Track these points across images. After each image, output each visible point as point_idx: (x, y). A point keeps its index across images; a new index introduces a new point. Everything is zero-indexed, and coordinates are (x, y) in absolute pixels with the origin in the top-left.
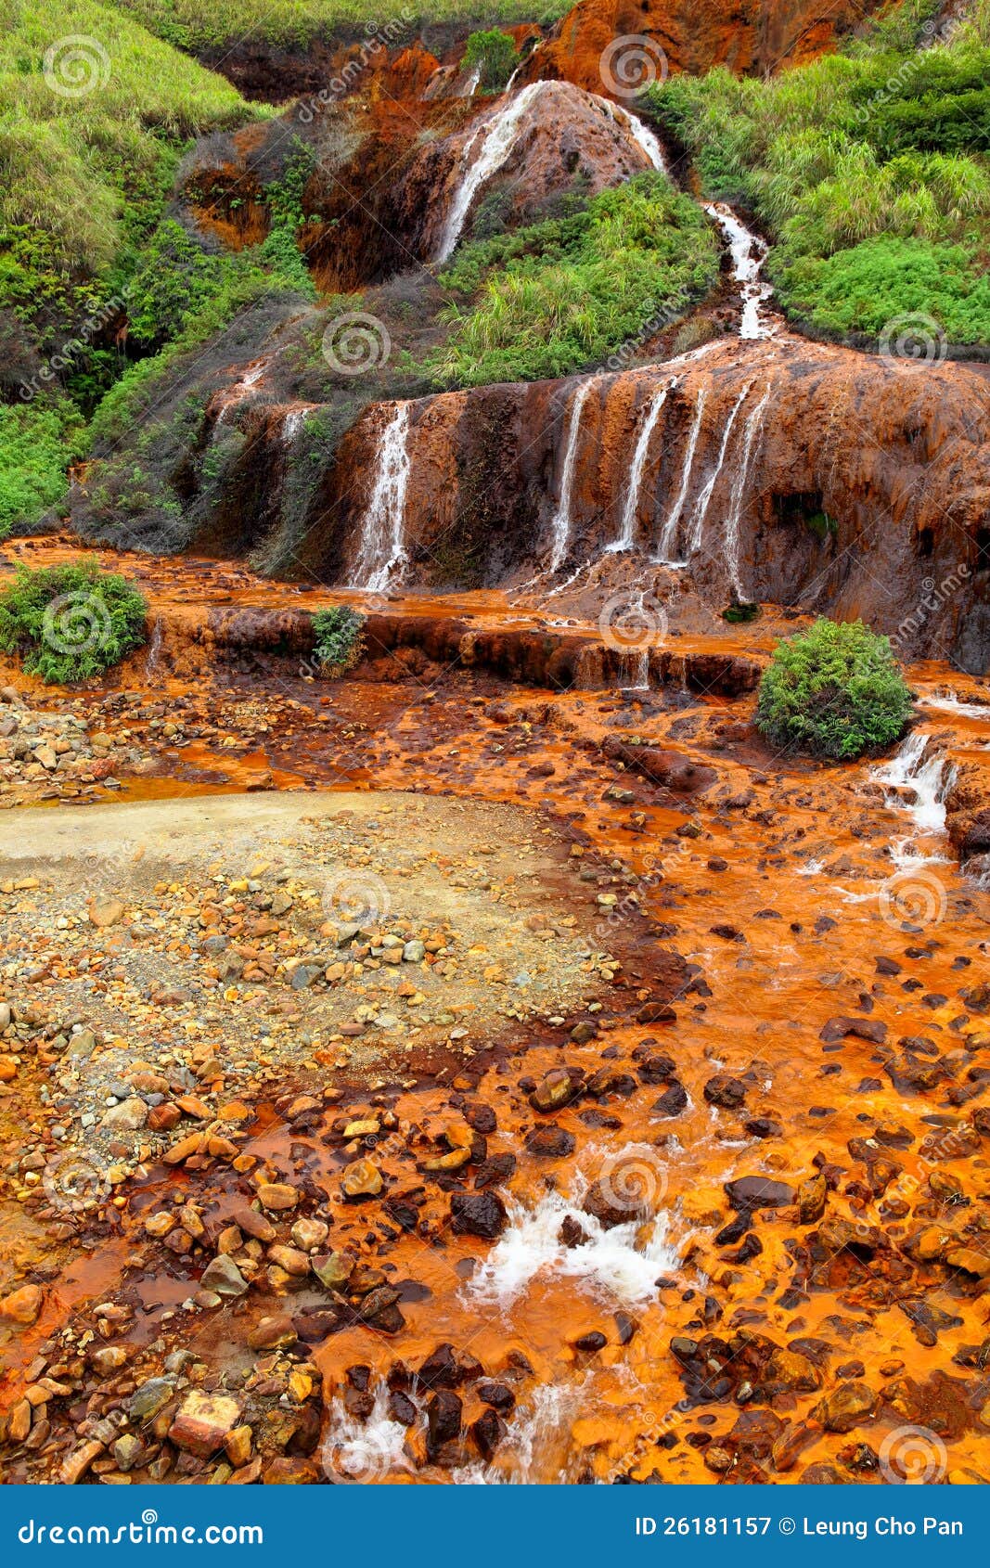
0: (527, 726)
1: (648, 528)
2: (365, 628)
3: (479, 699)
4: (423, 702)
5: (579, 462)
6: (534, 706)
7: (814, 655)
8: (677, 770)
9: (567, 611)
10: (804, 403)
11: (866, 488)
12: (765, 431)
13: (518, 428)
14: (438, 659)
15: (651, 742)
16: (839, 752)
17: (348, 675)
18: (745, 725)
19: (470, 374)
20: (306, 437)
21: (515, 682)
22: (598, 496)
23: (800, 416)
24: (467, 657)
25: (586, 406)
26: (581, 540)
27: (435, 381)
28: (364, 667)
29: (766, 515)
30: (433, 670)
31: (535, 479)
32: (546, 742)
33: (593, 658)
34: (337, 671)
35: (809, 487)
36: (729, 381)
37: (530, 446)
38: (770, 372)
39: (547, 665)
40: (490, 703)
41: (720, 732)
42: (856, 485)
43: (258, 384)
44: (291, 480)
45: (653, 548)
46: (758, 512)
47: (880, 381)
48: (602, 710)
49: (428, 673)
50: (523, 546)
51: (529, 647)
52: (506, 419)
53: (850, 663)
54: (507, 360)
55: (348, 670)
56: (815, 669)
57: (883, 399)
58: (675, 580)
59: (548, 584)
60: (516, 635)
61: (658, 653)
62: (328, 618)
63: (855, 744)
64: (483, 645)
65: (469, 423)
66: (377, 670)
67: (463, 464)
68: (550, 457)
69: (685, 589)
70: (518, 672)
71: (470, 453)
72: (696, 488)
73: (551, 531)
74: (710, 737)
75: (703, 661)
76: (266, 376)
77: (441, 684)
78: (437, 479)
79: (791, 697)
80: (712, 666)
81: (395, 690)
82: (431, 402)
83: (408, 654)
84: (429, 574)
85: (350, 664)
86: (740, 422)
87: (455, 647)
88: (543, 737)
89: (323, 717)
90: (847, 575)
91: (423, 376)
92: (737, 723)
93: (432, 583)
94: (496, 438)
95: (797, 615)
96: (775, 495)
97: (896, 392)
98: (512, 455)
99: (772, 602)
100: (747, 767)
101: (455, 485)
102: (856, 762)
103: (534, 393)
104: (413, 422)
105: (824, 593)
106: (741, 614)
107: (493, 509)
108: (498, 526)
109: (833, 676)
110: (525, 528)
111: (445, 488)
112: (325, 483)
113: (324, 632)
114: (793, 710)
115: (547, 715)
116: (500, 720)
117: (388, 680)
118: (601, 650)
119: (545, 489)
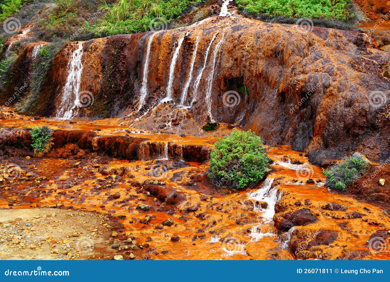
0: (114, 176)
1: (177, 93)
2: (53, 136)
3: (97, 165)
4: (75, 167)
5: (150, 66)
6: (119, 168)
7: (231, 145)
8: (170, 195)
9: (141, 127)
10: (236, 41)
11: (260, 76)
12: (220, 53)
13: (126, 52)
14: (83, 148)
15: (162, 183)
16: (238, 186)
17: (46, 156)
18: (202, 175)
19: (111, 31)
20: (41, 56)
21: (115, 157)
22: (158, 79)
23: (235, 47)
24: (95, 147)
25: (153, 44)
26: (151, 97)
27: (96, 33)
28: (52, 152)
29: (222, 86)
30: (81, 152)
31: (133, 73)
32: (121, 183)
33: (145, 147)
34: (41, 154)
35: (238, 75)
36: (209, 33)
37: (131, 60)
38: (224, 29)
39: (127, 150)
40: (101, 166)
41: (192, 178)
42: (256, 74)
43: (28, 34)
44: (33, 74)
45: (178, 101)
46: (219, 86)
47: (266, 33)
48: (146, 169)
49: (79, 154)
50: (128, 100)
51: (119, 143)
52: (122, 49)
53: (244, 148)
54: (126, 25)
55: (46, 153)
56: (230, 151)
57: (267, 40)
58: (184, 113)
59: (136, 116)
60: (115, 138)
61: (172, 144)
62: (37, 131)
63: (244, 183)
64: (101, 142)
65: (106, 51)
66: (58, 153)
67: (104, 67)
68: (139, 64)
69: (188, 117)
70: (116, 153)
71: (107, 62)
72: (195, 76)
73: (139, 94)
74: (188, 180)
75: (189, 148)
76: (32, 31)
77: (84, 158)
78: (94, 73)
79: (219, 163)
80: (193, 150)
81: (64, 161)
82: (92, 42)
83: (71, 146)
84: (89, 112)
85: (46, 151)
86: (212, 50)
87: (90, 143)
88: (120, 181)
89: (28, 174)
90: (253, 111)
91: (92, 31)
92: (199, 174)
93: (90, 116)
94: (118, 56)
95: (234, 127)
96: (225, 78)
97: (271, 37)
98: (124, 63)
99: (225, 122)
100: (199, 193)
101: (100, 76)
102: (245, 190)
103: (133, 38)
104: (85, 50)
105: (245, 118)
106: (210, 128)
107: (116, 85)
108: (118, 92)
109: (237, 154)
110: (129, 92)
111: (96, 77)
112: (47, 75)
113: (35, 137)
114: (220, 169)
115: (124, 171)
116: (104, 174)
117: (61, 157)
118: (148, 143)
119: (137, 77)
